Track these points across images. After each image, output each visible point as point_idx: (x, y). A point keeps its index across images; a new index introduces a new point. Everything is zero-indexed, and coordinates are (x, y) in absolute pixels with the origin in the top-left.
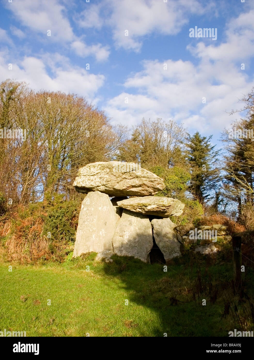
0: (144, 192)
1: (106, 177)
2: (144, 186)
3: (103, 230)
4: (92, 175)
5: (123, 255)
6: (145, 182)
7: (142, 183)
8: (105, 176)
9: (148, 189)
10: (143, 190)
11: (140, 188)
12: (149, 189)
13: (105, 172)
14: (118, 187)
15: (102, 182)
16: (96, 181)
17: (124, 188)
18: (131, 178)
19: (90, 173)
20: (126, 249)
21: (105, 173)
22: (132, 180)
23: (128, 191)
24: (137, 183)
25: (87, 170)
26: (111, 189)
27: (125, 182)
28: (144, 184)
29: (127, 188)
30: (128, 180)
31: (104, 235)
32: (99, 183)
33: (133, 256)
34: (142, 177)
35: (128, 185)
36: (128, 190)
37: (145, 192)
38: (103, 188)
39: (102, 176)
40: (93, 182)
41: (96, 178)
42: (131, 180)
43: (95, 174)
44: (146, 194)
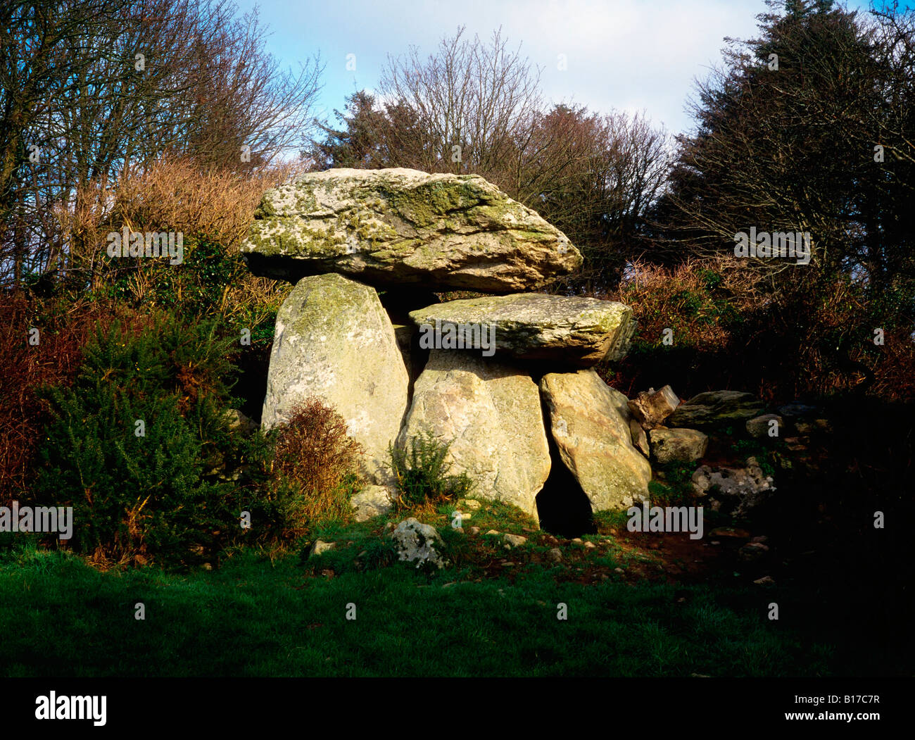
0: (510, 280)
1: (374, 226)
2: (517, 260)
3: (363, 414)
4: (320, 218)
6: (522, 246)
7: (511, 249)
8: (370, 222)
9: (527, 269)
10: (508, 274)
11: (502, 268)
12: (532, 269)
13: (369, 206)
14: (416, 259)
16: (332, 236)
17: (442, 264)
18: (471, 229)
19: (311, 209)
21: (370, 210)
22: (473, 240)
23: (453, 275)
24: (492, 250)
25: (296, 196)
26: (390, 268)
27: (447, 245)
28: (519, 253)
29: (451, 264)
30: (458, 239)
32: (346, 246)
34: (512, 228)
35: (458, 256)
36: (453, 273)
37: (515, 282)
38: (358, 263)
39: (359, 219)
41: (335, 229)
42: (472, 236)
43: (331, 212)
44: (518, 285)
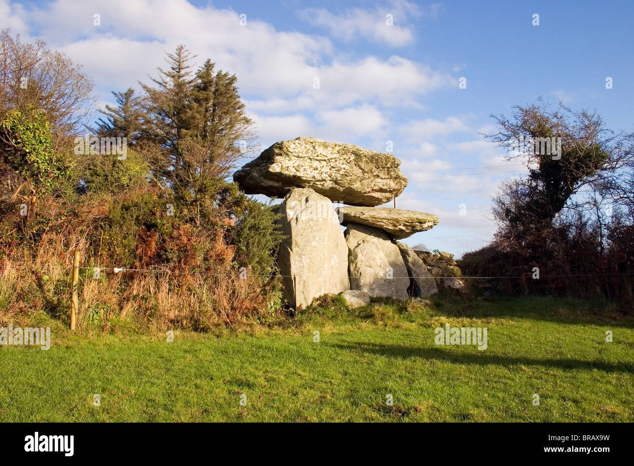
1: (344, 169)
3: (335, 257)
4: (318, 160)
5: (375, 296)
8: (343, 166)
13: (345, 159)
15: (334, 174)
16: (322, 170)
19: (315, 155)
20: (380, 286)
21: (344, 161)
29: (371, 191)
31: (337, 264)
32: (327, 176)
33: (389, 296)
39: (338, 164)
40: (317, 172)
41: (325, 167)
42: (384, 181)
